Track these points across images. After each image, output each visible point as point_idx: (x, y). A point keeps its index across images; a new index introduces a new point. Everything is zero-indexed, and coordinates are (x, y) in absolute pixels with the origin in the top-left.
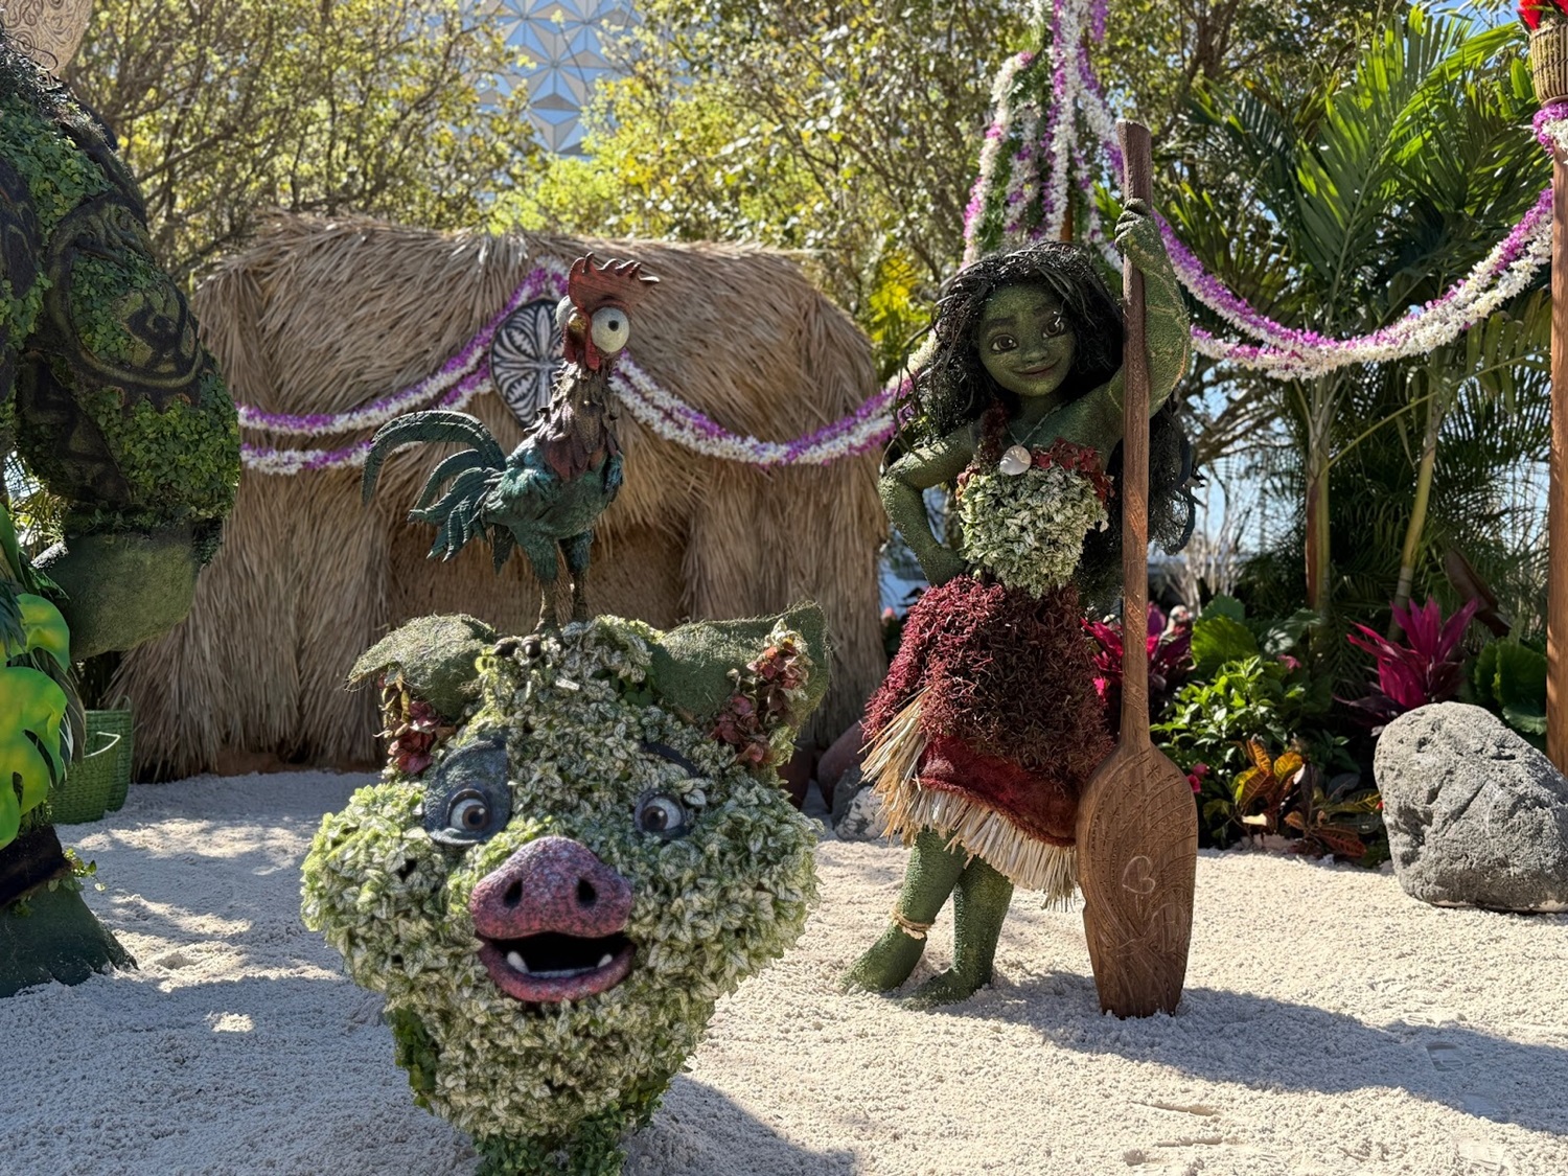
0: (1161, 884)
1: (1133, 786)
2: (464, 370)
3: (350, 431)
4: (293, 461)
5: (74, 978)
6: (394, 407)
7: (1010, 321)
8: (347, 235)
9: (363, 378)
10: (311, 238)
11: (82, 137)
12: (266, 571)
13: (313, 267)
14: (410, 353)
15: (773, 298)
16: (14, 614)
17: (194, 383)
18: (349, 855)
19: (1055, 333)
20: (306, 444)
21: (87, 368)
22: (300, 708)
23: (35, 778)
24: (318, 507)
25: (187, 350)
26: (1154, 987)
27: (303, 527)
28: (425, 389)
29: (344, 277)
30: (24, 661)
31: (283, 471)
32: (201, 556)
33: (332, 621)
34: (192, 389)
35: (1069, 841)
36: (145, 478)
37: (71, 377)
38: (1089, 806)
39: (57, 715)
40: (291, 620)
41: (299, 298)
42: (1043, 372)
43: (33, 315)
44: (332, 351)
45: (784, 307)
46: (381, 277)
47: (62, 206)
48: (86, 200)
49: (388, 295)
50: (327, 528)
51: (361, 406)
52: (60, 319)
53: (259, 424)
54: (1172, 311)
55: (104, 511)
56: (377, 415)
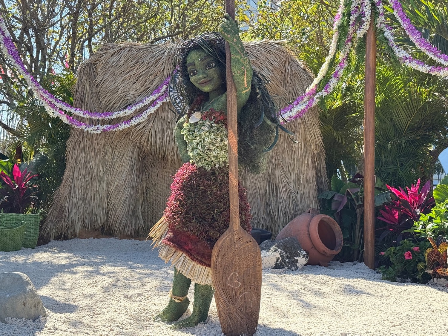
0: (243, 284)
1: (230, 245)
2: (160, 94)
3: (118, 118)
4: (98, 129)
6: (134, 109)
8: (124, 48)
9: (126, 98)
10: (112, 50)
12: (97, 168)
13: (111, 60)
14: (142, 89)
19: (210, 67)
20: (103, 122)
22: (107, 216)
24: (114, 145)
28: (145, 102)
29: (122, 63)
31: (96, 132)
33: (117, 185)
40: (105, 185)
41: (106, 72)
44: (116, 89)
45: (275, 63)
46: (133, 63)
49: (136, 69)
50: (117, 152)
51: (124, 108)
53: (87, 116)
56: (128, 112)
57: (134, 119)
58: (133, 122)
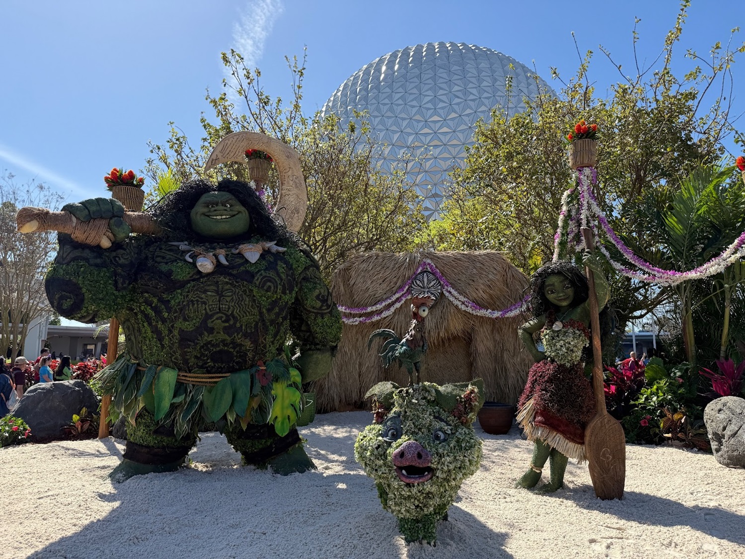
0: (614, 458)
1: (602, 426)
2: (403, 292)
3: (372, 311)
4: (357, 321)
5: (302, 472)
6: (384, 304)
7: (553, 285)
8: (371, 257)
9: (376, 296)
10: (362, 258)
11: (304, 252)
12: (350, 352)
13: (362, 266)
14: (388, 288)
15: (494, 266)
16: (289, 373)
17: (331, 311)
18: (365, 443)
19: (567, 288)
20: (360, 316)
21: (305, 309)
22: (360, 392)
23: (293, 417)
25: (329, 302)
26: (613, 490)
27: (360, 339)
28: (391, 298)
29: (370, 269)
30: (291, 385)
31: (354, 324)
32: (333, 355)
33: (368, 366)
34: (330, 313)
35: (582, 443)
36: (319, 336)
37: (302, 312)
38: (588, 433)
39: (298, 400)
40: (357, 366)
41: (358, 275)
42: (564, 299)
43: (293, 298)
44: (367, 289)
45: (498, 268)
46: (380, 268)
47: (300, 270)
48: (305, 268)
49: (382, 272)
51: (375, 304)
52: (300, 298)
53: (348, 311)
54: (602, 282)
55: (310, 345)
56: (379, 307)
57: (384, 312)
58: (384, 315)
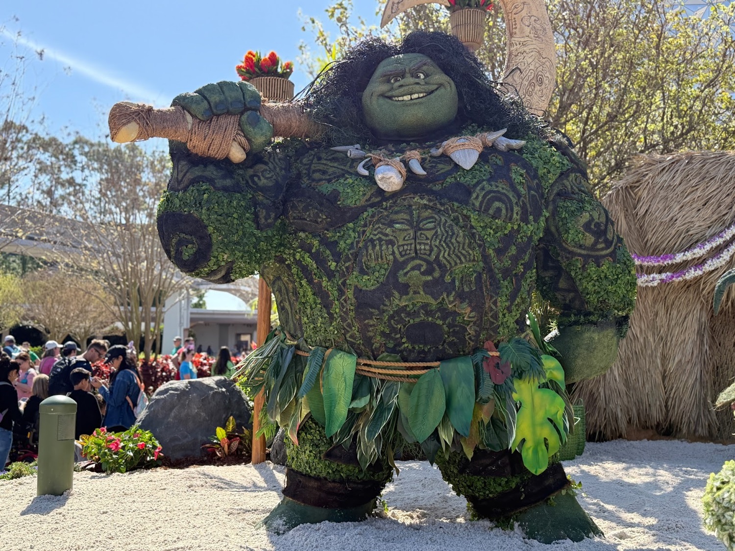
3: (684, 261)
4: (656, 279)
5: (577, 539)
8: (678, 161)
9: (690, 233)
10: (659, 165)
11: (558, 146)
12: (644, 335)
13: (660, 180)
14: (715, 217)
16: (540, 364)
17: (614, 252)
18: (726, 495)
20: (661, 270)
21: (565, 250)
22: (666, 406)
23: (553, 440)
24: (669, 301)
25: (610, 236)
27: (662, 312)
28: (725, 235)
29: (677, 182)
30: (545, 386)
31: (650, 285)
32: (621, 334)
33: (680, 361)
34: (613, 254)
36: (593, 298)
37: (558, 255)
39: (561, 412)
40: (659, 361)
41: (654, 197)
43: (542, 229)
44: (673, 220)
46: (697, 180)
47: (552, 178)
48: (562, 174)
49: (701, 188)
50: (675, 312)
51: (689, 248)
52: (553, 229)
55: (575, 315)
56: (698, 252)
57: (709, 262)
58: (708, 267)
